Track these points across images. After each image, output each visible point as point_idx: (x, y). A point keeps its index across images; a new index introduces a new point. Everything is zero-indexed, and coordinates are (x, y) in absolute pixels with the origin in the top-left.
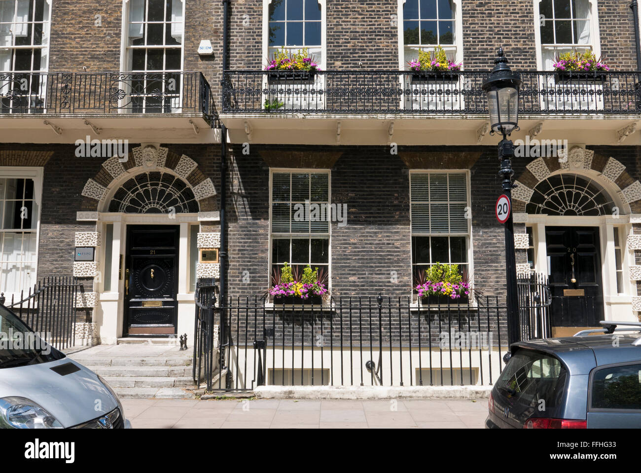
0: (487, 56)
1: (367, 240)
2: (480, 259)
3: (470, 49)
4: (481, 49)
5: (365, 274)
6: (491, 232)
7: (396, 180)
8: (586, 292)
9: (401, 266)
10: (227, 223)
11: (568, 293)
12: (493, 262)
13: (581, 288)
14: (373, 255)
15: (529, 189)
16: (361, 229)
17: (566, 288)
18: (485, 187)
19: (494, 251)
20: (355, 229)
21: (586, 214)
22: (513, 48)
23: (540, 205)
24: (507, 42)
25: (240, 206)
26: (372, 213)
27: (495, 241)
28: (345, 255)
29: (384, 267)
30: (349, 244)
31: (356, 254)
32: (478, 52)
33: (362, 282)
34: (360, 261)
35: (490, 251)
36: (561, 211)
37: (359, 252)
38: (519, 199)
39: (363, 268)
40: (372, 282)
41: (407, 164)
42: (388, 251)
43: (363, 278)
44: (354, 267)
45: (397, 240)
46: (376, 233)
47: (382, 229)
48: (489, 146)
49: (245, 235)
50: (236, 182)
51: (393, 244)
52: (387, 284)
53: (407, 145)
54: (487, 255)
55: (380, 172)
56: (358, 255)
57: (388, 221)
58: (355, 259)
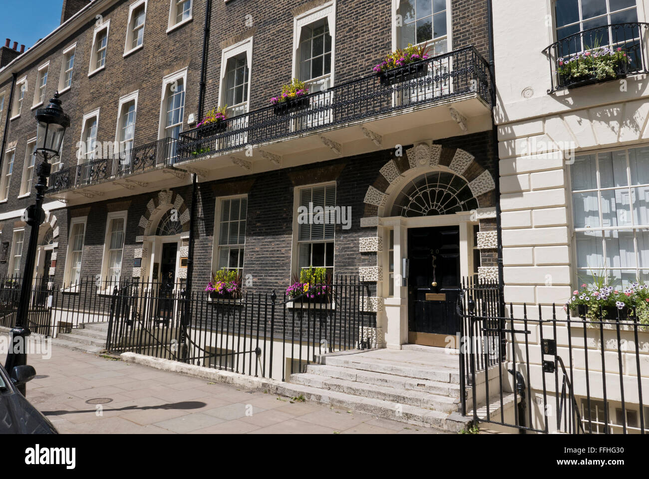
0: (352, 74)
1: (265, 248)
2: (340, 263)
3: (340, 72)
4: (348, 70)
5: (262, 276)
6: (350, 237)
7: (285, 197)
8: (447, 297)
9: (284, 270)
10: (194, 239)
11: (431, 297)
12: (349, 265)
13: (443, 292)
14: (268, 260)
15: (380, 193)
16: (262, 239)
17: (428, 292)
18: (347, 195)
19: (351, 254)
20: (259, 239)
21: (448, 213)
22: (373, 61)
23: (405, 207)
24: (368, 56)
25: (201, 226)
26: (269, 226)
27: (352, 245)
28: (252, 261)
29: (273, 270)
30: (255, 252)
31: (258, 259)
32: (345, 73)
33: (260, 282)
34: (260, 266)
35: (348, 255)
36: (424, 211)
37: (260, 258)
38: (372, 203)
39: (262, 271)
40: (266, 282)
41: (293, 182)
42: (278, 257)
43: (261, 279)
44: (256, 270)
45: (283, 247)
46: (270, 242)
47: (274, 239)
48: (351, 157)
49: (202, 247)
50: (200, 210)
51: (281, 251)
52: (275, 284)
53: (293, 166)
54: (346, 259)
55: (276, 192)
56: (259, 261)
57: (279, 231)
58: (257, 264)
